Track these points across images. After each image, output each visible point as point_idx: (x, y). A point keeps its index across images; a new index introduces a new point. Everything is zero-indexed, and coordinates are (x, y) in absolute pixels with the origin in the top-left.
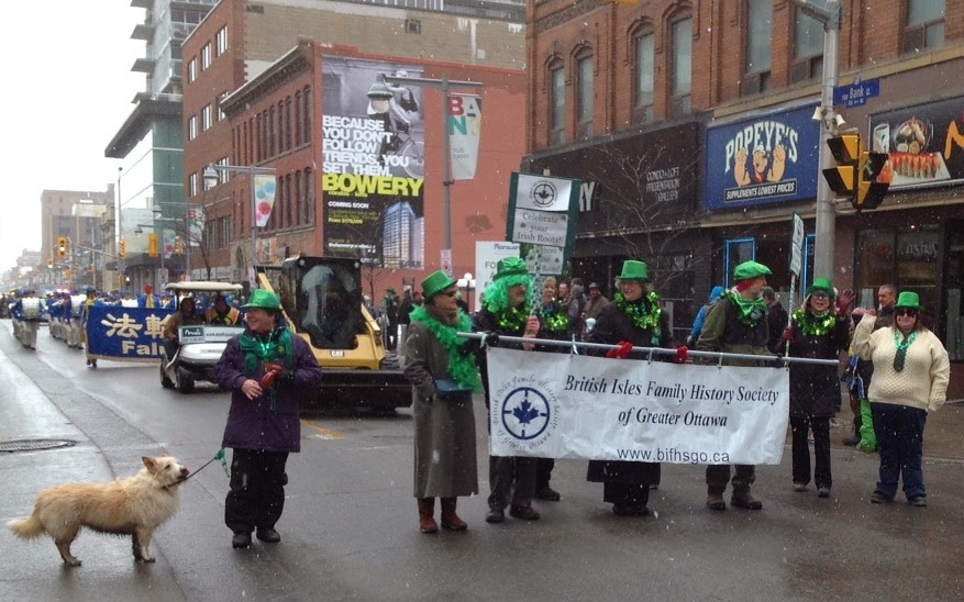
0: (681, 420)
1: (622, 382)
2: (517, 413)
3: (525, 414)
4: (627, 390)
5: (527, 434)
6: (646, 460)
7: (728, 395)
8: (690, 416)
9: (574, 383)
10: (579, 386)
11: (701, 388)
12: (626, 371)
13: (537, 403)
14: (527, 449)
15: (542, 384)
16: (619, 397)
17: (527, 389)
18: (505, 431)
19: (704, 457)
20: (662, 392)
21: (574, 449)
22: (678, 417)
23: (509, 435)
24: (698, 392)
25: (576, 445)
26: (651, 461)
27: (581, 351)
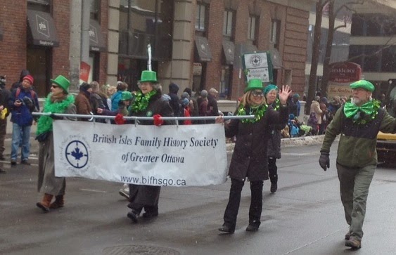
0: (159, 160)
1: (124, 137)
2: (73, 154)
3: (78, 155)
4: (127, 142)
5: (80, 166)
6: (135, 183)
7: (183, 144)
8: (165, 157)
9: (98, 138)
10: (101, 140)
11: (171, 140)
12: (125, 131)
13: (82, 149)
14: (80, 173)
15: (84, 138)
16: (122, 146)
17: (77, 141)
18: (68, 163)
19: (171, 182)
20: (145, 143)
21: (100, 174)
22: (157, 158)
23: (71, 166)
24: (168, 142)
25: (101, 172)
26: (138, 184)
27: (97, 120)
